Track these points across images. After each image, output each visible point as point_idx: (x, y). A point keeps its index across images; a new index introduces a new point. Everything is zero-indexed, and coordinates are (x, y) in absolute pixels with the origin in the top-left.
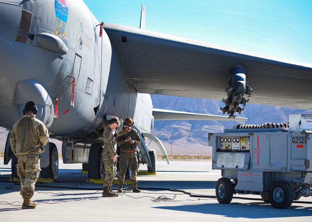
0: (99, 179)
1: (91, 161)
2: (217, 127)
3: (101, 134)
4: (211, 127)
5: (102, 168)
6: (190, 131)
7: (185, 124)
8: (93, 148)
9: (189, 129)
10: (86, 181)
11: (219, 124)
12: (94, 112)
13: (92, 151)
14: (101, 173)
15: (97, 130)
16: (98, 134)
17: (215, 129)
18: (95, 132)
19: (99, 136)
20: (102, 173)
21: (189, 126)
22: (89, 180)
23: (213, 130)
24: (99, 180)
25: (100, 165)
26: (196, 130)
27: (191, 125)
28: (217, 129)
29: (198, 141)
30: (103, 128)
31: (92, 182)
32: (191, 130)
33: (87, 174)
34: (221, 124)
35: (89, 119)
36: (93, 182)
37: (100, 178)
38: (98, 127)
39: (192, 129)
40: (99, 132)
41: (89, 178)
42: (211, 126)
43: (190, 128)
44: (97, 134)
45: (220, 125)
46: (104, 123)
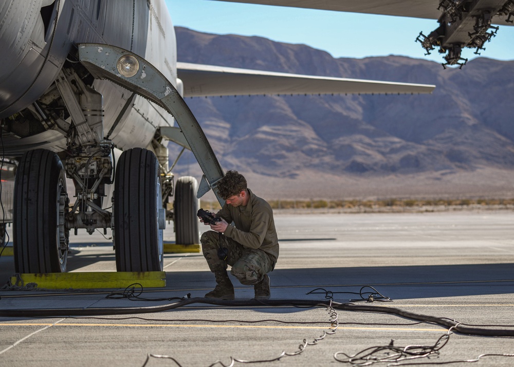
0: (53, 272)
1: (24, 211)
2: (294, 128)
3: (53, 118)
4: (279, 130)
5: (63, 235)
6: (226, 141)
7: (214, 123)
8: (27, 165)
9: (225, 135)
10: (9, 283)
11: (300, 121)
12: (41, 25)
13: (25, 177)
14: (59, 252)
15: (40, 104)
16: (44, 120)
17: (289, 133)
18: (33, 109)
19: (46, 126)
20: (63, 251)
21: (224, 128)
22: (19, 279)
23: (284, 136)
24: (54, 275)
25: (55, 226)
26: (242, 139)
27: (228, 126)
28: (294, 134)
29: (249, 164)
30: (60, 98)
31: (28, 285)
32: (229, 139)
33: (9, 256)
34: (302, 122)
35: (26, 51)
36: (34, 285)
37: (56, 269)
38: (44, 96)
39: (231, 135)
40: (47, 112)
41: (17, 271)
42: (280, 127)
43: (227, 132)
44: (38, 120)
45: (300, 125)
46: (63, 78)
